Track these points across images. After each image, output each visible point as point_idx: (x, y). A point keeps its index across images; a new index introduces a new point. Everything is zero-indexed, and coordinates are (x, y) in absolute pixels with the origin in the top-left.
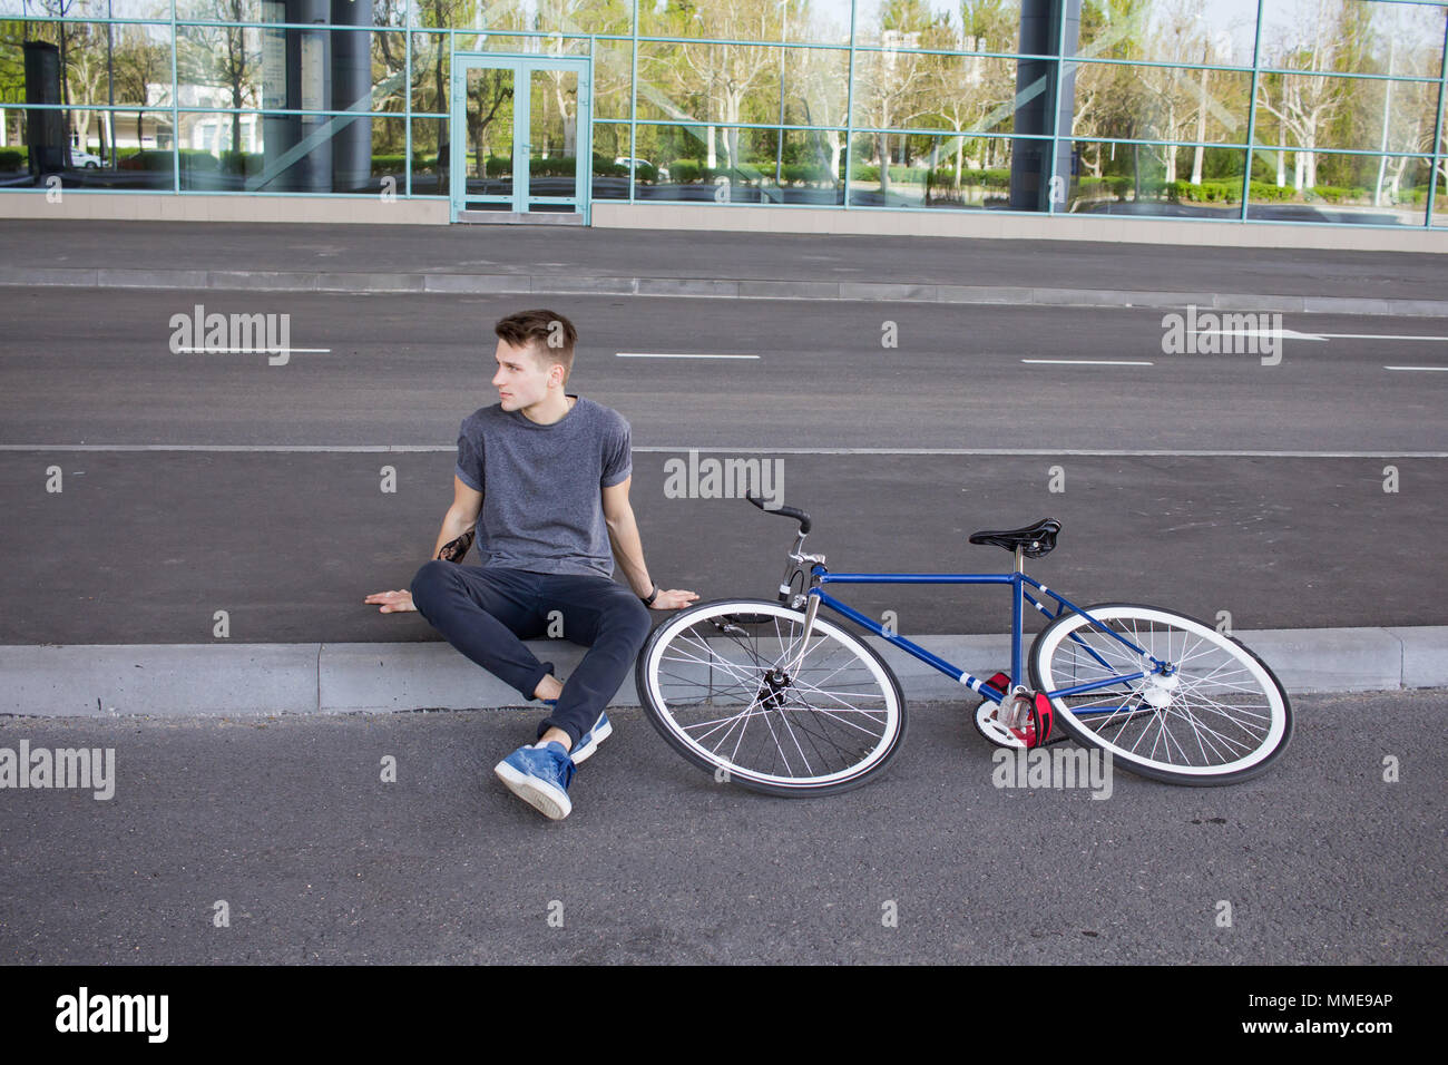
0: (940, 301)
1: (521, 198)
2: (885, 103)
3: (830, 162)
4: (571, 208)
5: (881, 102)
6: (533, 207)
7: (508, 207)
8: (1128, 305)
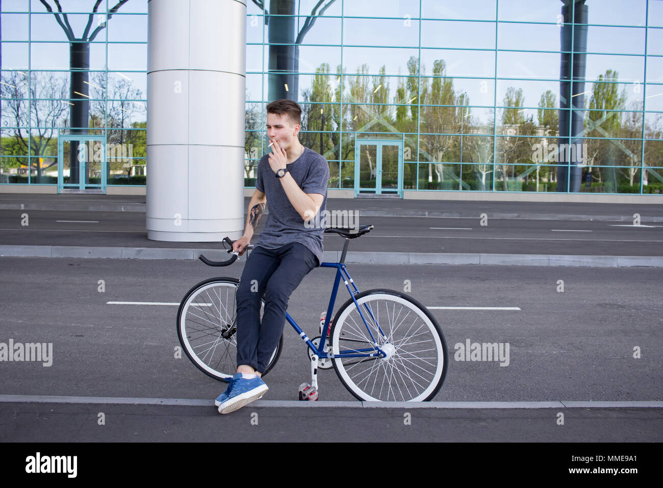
0: (527, 219)
1: (379, 189)
2: (505, 155)
3: (482, 178)
4: (396, 192)
5: (504, 154)
6: (383, 192)
7: (374, 192)
8: (591, 220)
